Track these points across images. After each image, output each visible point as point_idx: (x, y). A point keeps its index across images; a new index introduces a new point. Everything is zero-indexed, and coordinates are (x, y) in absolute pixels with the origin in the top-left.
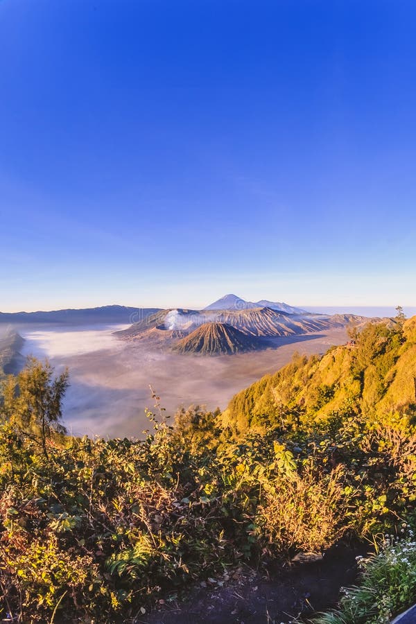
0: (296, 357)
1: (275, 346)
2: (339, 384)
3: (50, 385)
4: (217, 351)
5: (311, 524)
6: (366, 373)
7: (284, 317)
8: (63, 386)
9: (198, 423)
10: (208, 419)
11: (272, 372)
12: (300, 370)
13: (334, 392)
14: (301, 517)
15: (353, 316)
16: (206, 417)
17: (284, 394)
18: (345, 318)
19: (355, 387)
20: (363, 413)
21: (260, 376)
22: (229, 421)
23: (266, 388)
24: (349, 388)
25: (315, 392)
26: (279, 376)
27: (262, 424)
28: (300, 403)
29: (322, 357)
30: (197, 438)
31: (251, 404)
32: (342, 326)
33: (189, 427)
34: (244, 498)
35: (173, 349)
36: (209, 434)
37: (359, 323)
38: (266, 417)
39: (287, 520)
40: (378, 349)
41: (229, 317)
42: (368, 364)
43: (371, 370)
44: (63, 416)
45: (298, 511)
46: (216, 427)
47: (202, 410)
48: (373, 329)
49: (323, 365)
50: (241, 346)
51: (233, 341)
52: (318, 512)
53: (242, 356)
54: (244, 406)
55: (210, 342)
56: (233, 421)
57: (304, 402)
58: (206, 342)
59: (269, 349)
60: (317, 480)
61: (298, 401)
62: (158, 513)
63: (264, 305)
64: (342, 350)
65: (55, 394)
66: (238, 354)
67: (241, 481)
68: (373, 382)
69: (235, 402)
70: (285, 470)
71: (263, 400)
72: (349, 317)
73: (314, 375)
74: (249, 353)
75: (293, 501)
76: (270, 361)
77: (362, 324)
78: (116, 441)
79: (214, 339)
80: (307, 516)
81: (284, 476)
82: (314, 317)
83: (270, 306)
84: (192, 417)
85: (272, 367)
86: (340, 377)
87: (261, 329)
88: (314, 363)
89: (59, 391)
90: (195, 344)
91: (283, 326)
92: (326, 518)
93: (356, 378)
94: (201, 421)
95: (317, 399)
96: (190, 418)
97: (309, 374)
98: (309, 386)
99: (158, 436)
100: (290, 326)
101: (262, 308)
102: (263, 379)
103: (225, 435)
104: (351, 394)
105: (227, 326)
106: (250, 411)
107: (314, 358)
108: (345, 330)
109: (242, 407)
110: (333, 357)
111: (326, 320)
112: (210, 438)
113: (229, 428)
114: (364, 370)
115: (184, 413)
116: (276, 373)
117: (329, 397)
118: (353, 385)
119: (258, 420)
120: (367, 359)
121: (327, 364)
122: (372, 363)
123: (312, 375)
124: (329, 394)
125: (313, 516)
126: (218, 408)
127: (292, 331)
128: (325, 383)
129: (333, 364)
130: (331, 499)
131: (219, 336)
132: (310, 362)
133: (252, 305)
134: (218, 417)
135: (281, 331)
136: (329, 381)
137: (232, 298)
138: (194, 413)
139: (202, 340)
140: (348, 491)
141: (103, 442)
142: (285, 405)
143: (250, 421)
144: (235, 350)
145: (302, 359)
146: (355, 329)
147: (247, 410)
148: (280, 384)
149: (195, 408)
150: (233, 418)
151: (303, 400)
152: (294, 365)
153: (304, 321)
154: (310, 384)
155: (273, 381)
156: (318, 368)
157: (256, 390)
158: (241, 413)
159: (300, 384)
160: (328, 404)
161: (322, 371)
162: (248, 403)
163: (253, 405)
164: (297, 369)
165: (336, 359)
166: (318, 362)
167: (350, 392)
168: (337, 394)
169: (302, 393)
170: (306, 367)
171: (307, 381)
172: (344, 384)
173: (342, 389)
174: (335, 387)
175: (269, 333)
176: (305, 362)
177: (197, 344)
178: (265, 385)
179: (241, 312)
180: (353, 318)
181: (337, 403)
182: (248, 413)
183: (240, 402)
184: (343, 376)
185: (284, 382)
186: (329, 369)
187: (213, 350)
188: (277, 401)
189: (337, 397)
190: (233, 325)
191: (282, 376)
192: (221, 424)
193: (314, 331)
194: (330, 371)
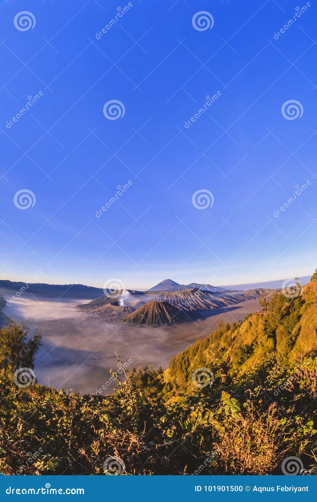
0: (221, 325)
1: (203, 318)
2: (257, 343)
3: (26, 342)
4: (158, 323)
5: (257, 452)
6: (277, 331)
7: (209, 294)
8: (36, 344)
9: (146, 380)
11: (203, 337)
12: (225, 334)
13: (253, 349)
14: (249, 447)
15: (261, 289)
16: (153, 375)
18: (257, 292)
19: (270, 343)
20: (278, 362)
22: (170, 378)
23: (199, 351)
24: (265, 345)
25: (238, 351)
26: (208, 341)
28: (226, 361)
29: (242, 323)
31: (187, 363)
32: (255, 298)
33: (139, 382)
34: (200, 438)
35: (124, 321)
37: (267, 294)
39: (237, 451)
40: (284, 312)
41: (167, 297)
42: (278, 324)
43: (281, 328)
45: (246, 443)
46: (159, 382)
47: (150, 370)
48: (279, 298)
49: (242, 329)
50: (177, 318)
51: (171, 315)
52: (262, 441)
54: (182, 365)
55: (152, 316)
56: (173, 378)
57: (230, 360)
58: (149, 316)
59: (199, 320)
60: (257, 418)
61: (225, 358)
62: (130, 454)
63: (194, 287)
64: (256, 316)
65: (29, 350)
66: (175, 325)
67: (197, 424)
68: (283, 337)
69: (174, 363)
70: (230, 413)
71: (197, 360)
72: (259, 291)
73: (236, 338)
74: (184, 324)
75: (240, 436)
76: (201, 329)
77: (269, 295)
79: (156, 314)
80: (253, 446)
81: (230, 417)
82: (233, 294)
83: (198, 287)
84: (142, 375)
86: (257, 337)
87: (192, 305)
88: (236, 328)
89: (33, 348)
90: (141, 317)
91: (209, 302)
92: (269, 446)
93: (269, 337)
94: (149, 378)
95: (240, 356)
96: (140, 376)
97: (232, 337)
98: (232, 347)
100: (214, 302)
101: (192, 289)
102: (196, 344)
103: (167, 389)
104: (267, 348)
105: (166, 303)
106: (186, 369)
107: (235, 324)
108: (257, 300)
109: (180, 366)
110: (250, 322)
111: (242, 295)
113: (169, 383)
114: (275, 329)
115: (135, 372)
116: (206, 339)
117: (250, 353)
118: (268, 342)
120: (276, 321)
121: (246, 328)
122: (281, 323)
123: (234, 338)
124: (249, 351)
125: (258, 446)
126: (160, 367)
127: (216, 305)
128: (245, 343)
129: (250, 328)
130: (271, 430)
131: (160, 311)
132: (232, 328)
133: (184, 287)
134: (161, 374)
135: (208, 305)
136: (248, 341)
137: (170, 283)
138: (143, 372)
139: (147, 315)
140: (283, 422)
142: (215, 362)
143: (187, 377)
144: (172, 321)
145: (225, 326)
146: (265, 299)
147: (184, 368)
148: (209, 347)
149: (144, 368)
150: (173, 375)
151: (229, 358)
152: (220, 331)
153: (225, 297)
154: (234, 345)
155: (204, 345)
156: (239, 332)
157: (191, 352)
158: (179, 371)
159: (226, 346)
160: (249, 358)
161: (242, 334)
162: (185, 363)
163: (189, 364)
164: (223, 334)
165: (252, 323)
166: (239, 328)
167: (265, 347)
168: (255, 351)
169: (228, 352)
170: (229, 332)
171: (231, 343)
172: (261, 342)
173: (259, 346)
174: (254, 345)
175: (199, 307)
176: (228, 328)
177: (142, 318)
178: (198, 349)
179: (176, 293)
180: (262, 291)
181: (256, 358)
182: (185, 371)
183: (178, 362)
184: (259, 336)
185: (213, 345)
186: (247, 332)
187: (155, 322)
188: (208, 360)
189: (256, 353)
190: (171, 302)
191: (211, 341)
192: (163, 380)
193: (233, 304)
194: (249, 334)
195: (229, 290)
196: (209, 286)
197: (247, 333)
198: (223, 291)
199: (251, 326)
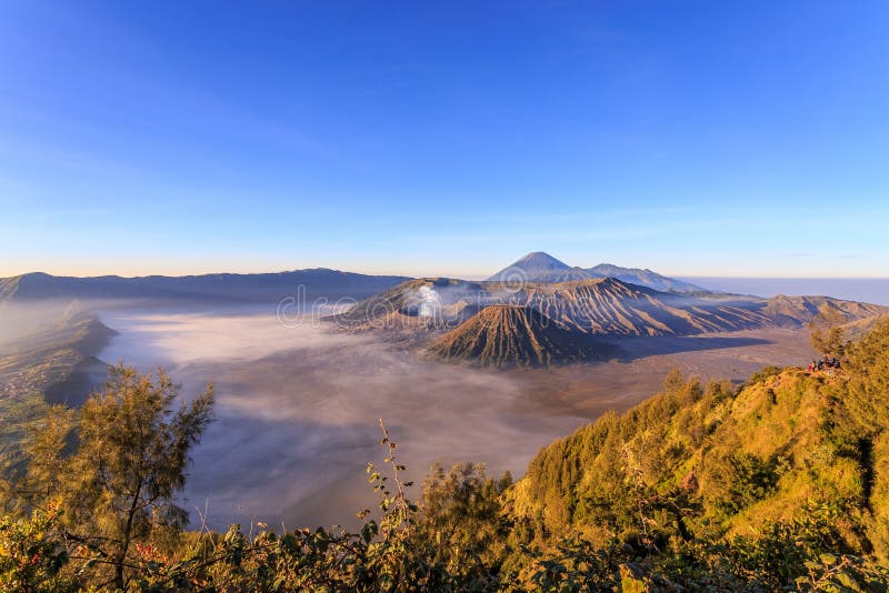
0: (675, 382)
1: (626, 357)
2: (791, 460)
3: (167, 420)
4: (510, 359)
6: (877, 445)
8: (198, 422)
9: (466, 501)
10: (488, 495)
11: (620, 409)
12: (684, 411)
13: (778, 478)
16: (484, 489)
17: (647, 460)
18: (807, 304)
19: (845, 475)
21: (593, 414)
22: (529, 504)
23: (607, 441)
24: (824, 475)
25: (724, 469)
26: (635, 419)
27: (599, 522)
28: (685, 487)
29: (741, 390)
30: (463, 535)
31: (574, 470)
32: (798, 322)
33: (448, 508)
36: (487, 529)
37: (849, 318)
38: (606, 506)
41: (535, 295)
44: (186, 486)
46: (502, 513)
47: (476, 474)
49: (741, 407)
50: (558, 351)
51: (541, 342)
53: (559, 371)
54: (560, 475)
55: (498, 338)
56: (538, 506)
57: (697, 485)
58: (490, 340)
59: (614, 361)
61: (681, 479)
63: (606, 273)
64: (794, 379)
65: (175, 439)
66: (552, 368)
69: (542, 464)
71: (600, 466)
73: (719, 427)
74: (573, 366)
76: (615, 387)
78: (298, 533)
79: (506, 337)
82: (721, 300)
83: (617, 274)
84: (456, 488)
85: (621, 398)
86: (794, 441)
87: (598, 320)
88: (720, 399)
89: (187, 432)
90: (470, 343)
91: (644, 315)
93: (842, 454)
94: (473, 498)
95: (729, 485)
96: (452, 489)
97: (707, 422)
98: (706, 450)
99: (385, 524)
100: (660, 316)
101: (601, 280)
102: (599, 423)
103: (519, 535)
104: (828, 491)
105: (534, 314)
106: (573, 487)
108: (806, 332)
109: (557, 476)
110: (771, 392)
111: (751, 308)
112: (488, 539)
113: (527, 520)
114: (870, 436)
115: (442, 477)
116: (629, 413)
117: (765, 486)
118: (835, 470)
119: (588, 511)
121: (754, 405)
123: (713, 429)
124: (764, 478)
126: (508, 473)
127: (665, 327)
128: (749, 449)
129: (769, 409)
131: (515, 330)
132: (709, 396)
133: (580, 273)
134: (507, 492)
135: (642, 326)
136: (761, 444)
137: (542, 260)
138: (461, 480)
139: (483, 337)
141: (272, 538)
142: (650, 484)
143: (572, 509)
144: (545, 358)
145: (687, 387)
146: (837, 332)
147: (565, 484)
148: (637, 436)
149: (464, 469)
150: (536, 497)
151: (694, 481)
152: (671, 398)
153: (694, 308)
154: (709, 448)
155: (622, 429)
156: (730, 412)
157: (586, 442)
158: (553, 489)
159: (686, 443)
160: (760, 502)
161: (740, 421)
162: (569, 470)
163: (580, 473)
164: (678, 408)
165: (778, 397)
166: (730, 401)
167: (825, 484)
168: (784, 482)
169: (690, 463)
170: (698, 407)
171: (702, 438)
172: (806, 461)
173: (800, 473)
174: (780, 464)
175: (615, 328)
176: (696, 395)
177: (473, 344)
178: (604, 436)
179: (559, 287)
180: (831, 304)
181: (786, 506)
182: (568, 492)
183: (552, 465)
184: (803, 441)
185: (647, 433)
186: (759, 418)
187: (504, 355)
188: (631, 474)
189: (787, 491)
190: (544, 311)
191: (642, 421)
192: (512, 509)
193: (719, 331)
194: (764, 424)
195: (710, 289)
196: (649, 274)
197: (759, 422)
198: (691, 290)
199: (775, 402)
